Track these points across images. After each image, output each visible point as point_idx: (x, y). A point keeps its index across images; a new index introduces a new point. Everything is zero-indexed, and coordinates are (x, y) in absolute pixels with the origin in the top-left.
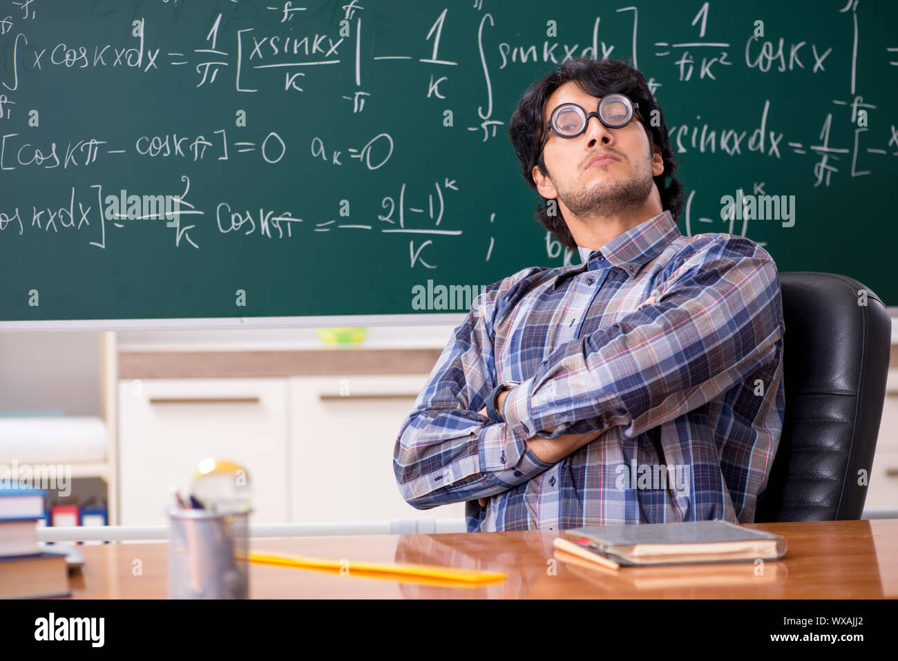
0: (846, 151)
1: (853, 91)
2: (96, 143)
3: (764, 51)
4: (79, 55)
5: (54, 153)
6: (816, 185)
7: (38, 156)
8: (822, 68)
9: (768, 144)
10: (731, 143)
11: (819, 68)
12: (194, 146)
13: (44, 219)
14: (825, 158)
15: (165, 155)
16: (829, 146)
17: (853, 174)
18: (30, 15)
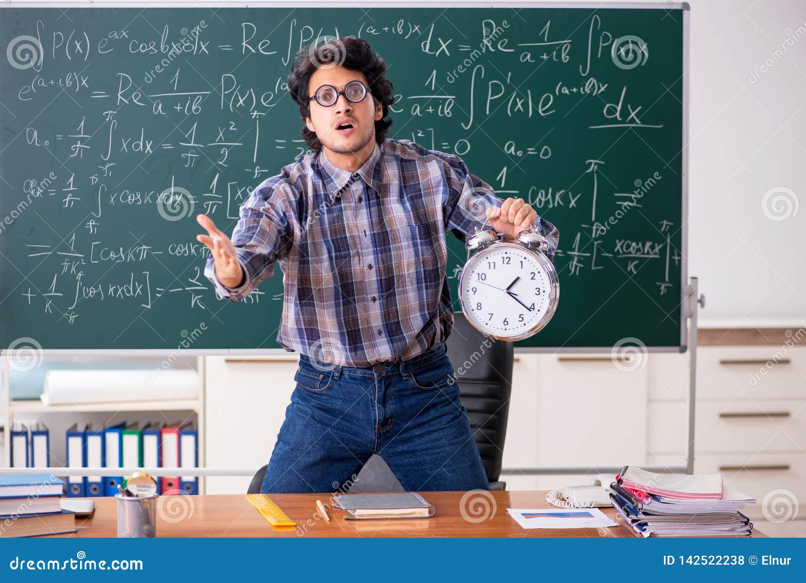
0: (588, 255)
1: (593, 219)
2: (146, 247)
3: (540, 195)
4: (136, 197)
5: (121, 254)
6: (570, 275)
7: (112, 255)
8: (575, 206)
11: (573, 206)
12: (202, 250)
13: (116, 291)
14: (576, 259)
15: (185, 255)
16: (578, 252)
17: (593, 268)
18: (108, 174)
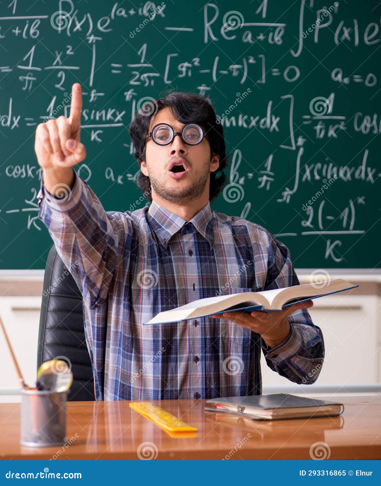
3: (365, 121)
9: (367, 175)
10: (345, 174)
15: (22, 177)
